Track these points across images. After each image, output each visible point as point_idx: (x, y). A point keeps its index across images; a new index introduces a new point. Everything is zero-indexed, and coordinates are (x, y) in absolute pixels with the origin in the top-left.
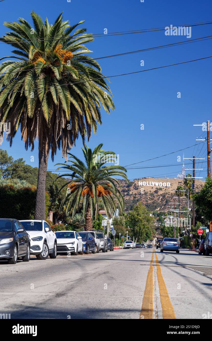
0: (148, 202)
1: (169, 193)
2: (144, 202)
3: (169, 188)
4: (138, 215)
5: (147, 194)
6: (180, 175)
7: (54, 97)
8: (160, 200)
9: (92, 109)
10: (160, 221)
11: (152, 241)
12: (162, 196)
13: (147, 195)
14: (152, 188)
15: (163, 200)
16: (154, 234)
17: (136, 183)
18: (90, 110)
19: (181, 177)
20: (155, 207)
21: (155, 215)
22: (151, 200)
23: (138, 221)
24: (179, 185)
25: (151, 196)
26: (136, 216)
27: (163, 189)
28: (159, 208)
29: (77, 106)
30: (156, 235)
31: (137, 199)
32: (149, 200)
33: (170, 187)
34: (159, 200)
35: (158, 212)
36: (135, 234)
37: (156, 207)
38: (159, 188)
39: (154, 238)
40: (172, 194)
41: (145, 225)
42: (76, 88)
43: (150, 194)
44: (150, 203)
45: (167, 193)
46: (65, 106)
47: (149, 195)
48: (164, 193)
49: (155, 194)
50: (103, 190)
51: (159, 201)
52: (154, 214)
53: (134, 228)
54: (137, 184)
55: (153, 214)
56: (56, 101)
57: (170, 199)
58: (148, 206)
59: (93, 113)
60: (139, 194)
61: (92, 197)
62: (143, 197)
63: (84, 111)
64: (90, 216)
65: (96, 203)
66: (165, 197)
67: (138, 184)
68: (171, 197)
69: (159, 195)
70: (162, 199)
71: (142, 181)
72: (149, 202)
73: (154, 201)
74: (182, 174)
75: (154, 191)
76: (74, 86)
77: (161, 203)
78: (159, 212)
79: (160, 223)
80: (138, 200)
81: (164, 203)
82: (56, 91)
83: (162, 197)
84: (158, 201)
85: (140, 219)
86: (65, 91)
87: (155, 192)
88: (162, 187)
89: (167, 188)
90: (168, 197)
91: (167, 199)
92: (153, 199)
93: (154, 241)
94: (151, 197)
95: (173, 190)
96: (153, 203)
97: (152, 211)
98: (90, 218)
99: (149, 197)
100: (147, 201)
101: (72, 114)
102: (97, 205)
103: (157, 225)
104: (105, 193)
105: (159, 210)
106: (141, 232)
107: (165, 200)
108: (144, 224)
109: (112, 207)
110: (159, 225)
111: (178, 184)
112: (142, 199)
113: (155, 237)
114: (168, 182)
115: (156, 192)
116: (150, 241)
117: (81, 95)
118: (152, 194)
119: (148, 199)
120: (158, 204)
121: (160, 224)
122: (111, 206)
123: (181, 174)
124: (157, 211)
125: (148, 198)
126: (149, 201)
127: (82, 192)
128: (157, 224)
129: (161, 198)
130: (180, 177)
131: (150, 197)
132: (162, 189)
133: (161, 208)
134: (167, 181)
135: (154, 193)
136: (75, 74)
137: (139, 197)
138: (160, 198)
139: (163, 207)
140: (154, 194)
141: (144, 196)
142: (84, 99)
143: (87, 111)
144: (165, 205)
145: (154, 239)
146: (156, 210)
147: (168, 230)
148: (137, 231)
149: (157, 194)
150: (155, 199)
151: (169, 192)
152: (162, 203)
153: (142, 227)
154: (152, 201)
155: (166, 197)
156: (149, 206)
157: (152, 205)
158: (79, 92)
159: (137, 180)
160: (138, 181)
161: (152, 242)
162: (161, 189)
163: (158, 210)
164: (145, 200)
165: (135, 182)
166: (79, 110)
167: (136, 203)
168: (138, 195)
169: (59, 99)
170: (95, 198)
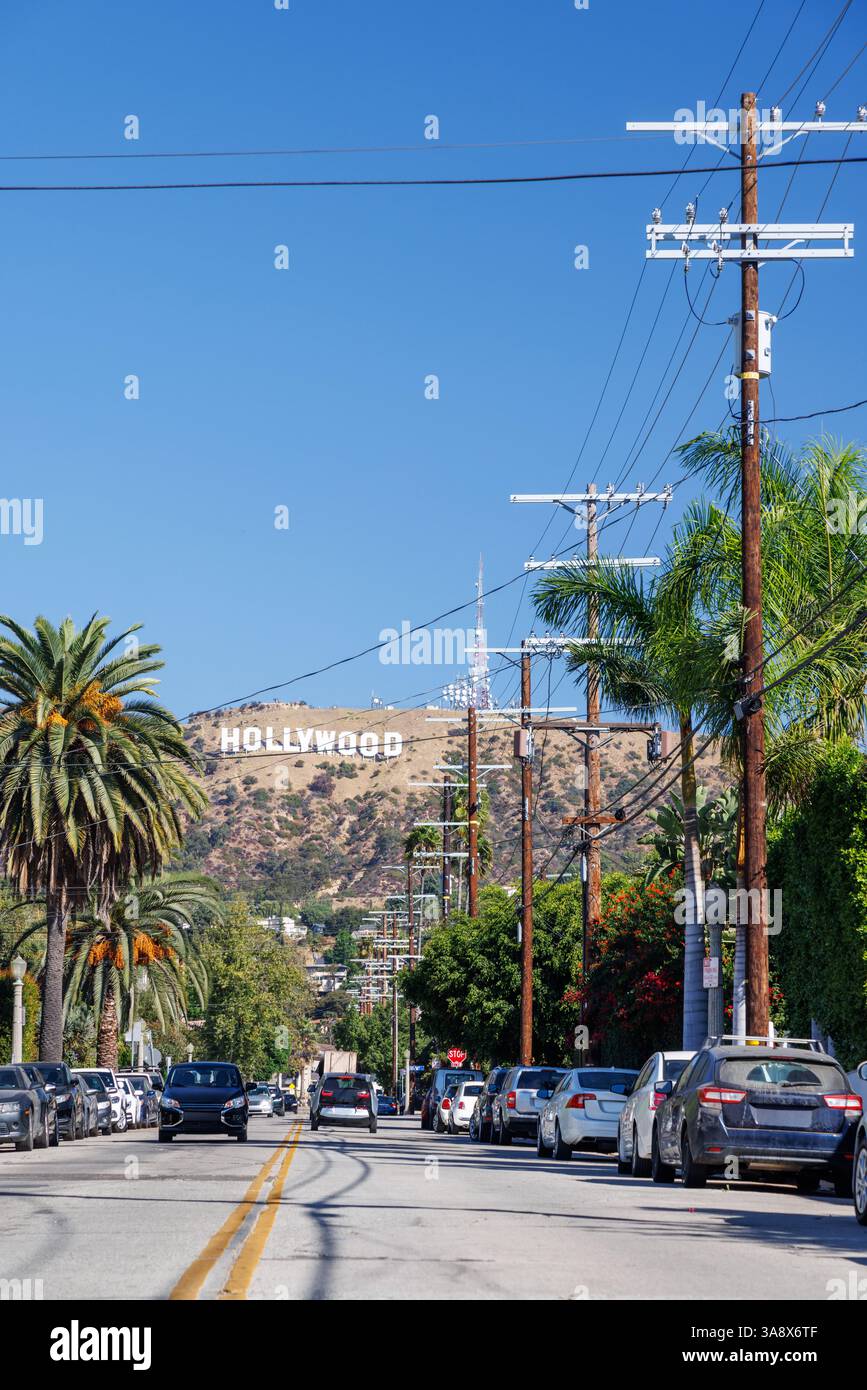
0: (271, 844)
1: (392, 795)
2: (251, 846)
3: (396, 763)
4: (229, 961)
5: (268, 799)
6: (458, 692)
7: (90, 803)
8: (344, 835)
9: (164, 819)
10: (341, 962)
11: (297, 1076)
12: (353, 812)
13: (269, 804)
14: (299, 765)
15: (363, 832)
16: (308, 1043)
17: (202, 734)
18: (160, 823)
19: (464, 699)
20: (316, 875)
21: (310, 926)
22: (289, 838)
23: (230, 989)
24: (456, 748)
25: (292, 812)
26: (221, 965)
27: (362, 769)
28: (339, 882)
29: (135, 820)
30: (317, 1046)
31: (208, 828)
32: (278, 834)
33: (404, 757)
34: (335, 834)
35: (329, 904)
36: (215, 1048)
37: (319, 878)
38: (334, 761)
39: (307, 1061)
40: (411, 798)
41: (262, 1007)
42: (134, 783)
43: (287, 797)
44: (286, 852)
45: (382, 795)
46: (113, 824)
47: (282, 807)
48: (367, 795)
49: (315, 800)
50: (150, 948)
51: (337, 842)
52: (310, 919)
53: (211, 1024)
54: (208, 741)
55: (304, 917)
56: (94, 814)
57: (402, 828)
58: (271, 869)
59: (167, 828)
60: (221, 803)
61: (118, 969)
62: (246, 819)
63: (150, 830)
64: (112, 1023)
65: (130, 985)
66: (371, 818)
67: (214, 739)
68: (407, 814)
69: (335, 808)
70: (353, 831)
71: (239, 726)
72: (282, 845)
73: (306, 841)
74: (471, 684)
75: (311, 781)
76: (129, 778)
77: (352, 852)
78: (336, 906)
79: (341, 969)
80: (214, 839)
81: (368, 850)
82: (94, 790)
83: (354, 818)
84: (333, 842)
85: (240, 980)
86: (111, 791)
87: (313, 787)
88: (358, 761)
89: (386, 765)
90: (388, 816)
91: (382, 828)
92: (298, 830)
93: (305, 1077)
94: (290, 818)
95: (419, 775)
96: (305, 852)
97: (297, 900)
98: (110, 1027)
99: (279, 820)
100: (265, 842)
101: (125, 839)
102: (135, 993)
103: (325, 982)
104: (156, 955)
105: (335, 896)
106: (245, 1039)
107: (375, 836)
108: (257, 1006)
109: (175, 996)
110: (337, 985)
111: (450, 742)
112: (239, 829)
113: (309, 1054)
114: (393, 730)
115: (320, 787)
116: (285, 1077)
117: (144, 797)
118: (294, 798)
119: (271, 828)
120: (334, 856)
121: (341, 980)
122: (174, 992)
123: (465, 684)
124: (327, 898)
125: (277, 826)
126: (278, 839)
127: (89, 954)
128: (326, 977)
129: (346, 825)
130: (458, 698)
131: (286, 821)
132: (357, 771)
133: (350, 879)
134: (383, 725)
135: (309, 793)
136: (134, 756)
137: (222, 819)
138: (341, 822)
139: (360, 875)
140: (309, 799)
141: (251, 810)
142: (150, 804)
143: (154, 829)
144: (373, 862)
145: (306, 1066)
146: (320, 894)
147: (366, 1034)
148: (226, 1038)
149: (325, 802)
150: (312, 827)
151: (395, 790)
152: (357, 853)
153: (249, 1015)
154: (298, 841)
155: (380, 816)
156: (282, 868)
157: (298, 865)
158: (139, 790)
159: (208, 716)
160: (216, 725)
161: (295, 1083)
162: (347, 771)
163: (331, 891)
164: (255, 836)
165: (199, 728)
166: (141, 828)
167: (204, 853)
168: (218, 807)
169: (101, 809)
170: (127, 969)
